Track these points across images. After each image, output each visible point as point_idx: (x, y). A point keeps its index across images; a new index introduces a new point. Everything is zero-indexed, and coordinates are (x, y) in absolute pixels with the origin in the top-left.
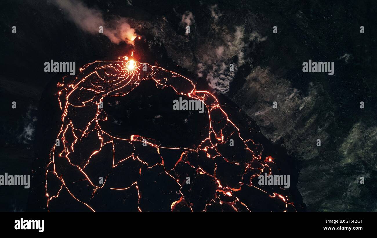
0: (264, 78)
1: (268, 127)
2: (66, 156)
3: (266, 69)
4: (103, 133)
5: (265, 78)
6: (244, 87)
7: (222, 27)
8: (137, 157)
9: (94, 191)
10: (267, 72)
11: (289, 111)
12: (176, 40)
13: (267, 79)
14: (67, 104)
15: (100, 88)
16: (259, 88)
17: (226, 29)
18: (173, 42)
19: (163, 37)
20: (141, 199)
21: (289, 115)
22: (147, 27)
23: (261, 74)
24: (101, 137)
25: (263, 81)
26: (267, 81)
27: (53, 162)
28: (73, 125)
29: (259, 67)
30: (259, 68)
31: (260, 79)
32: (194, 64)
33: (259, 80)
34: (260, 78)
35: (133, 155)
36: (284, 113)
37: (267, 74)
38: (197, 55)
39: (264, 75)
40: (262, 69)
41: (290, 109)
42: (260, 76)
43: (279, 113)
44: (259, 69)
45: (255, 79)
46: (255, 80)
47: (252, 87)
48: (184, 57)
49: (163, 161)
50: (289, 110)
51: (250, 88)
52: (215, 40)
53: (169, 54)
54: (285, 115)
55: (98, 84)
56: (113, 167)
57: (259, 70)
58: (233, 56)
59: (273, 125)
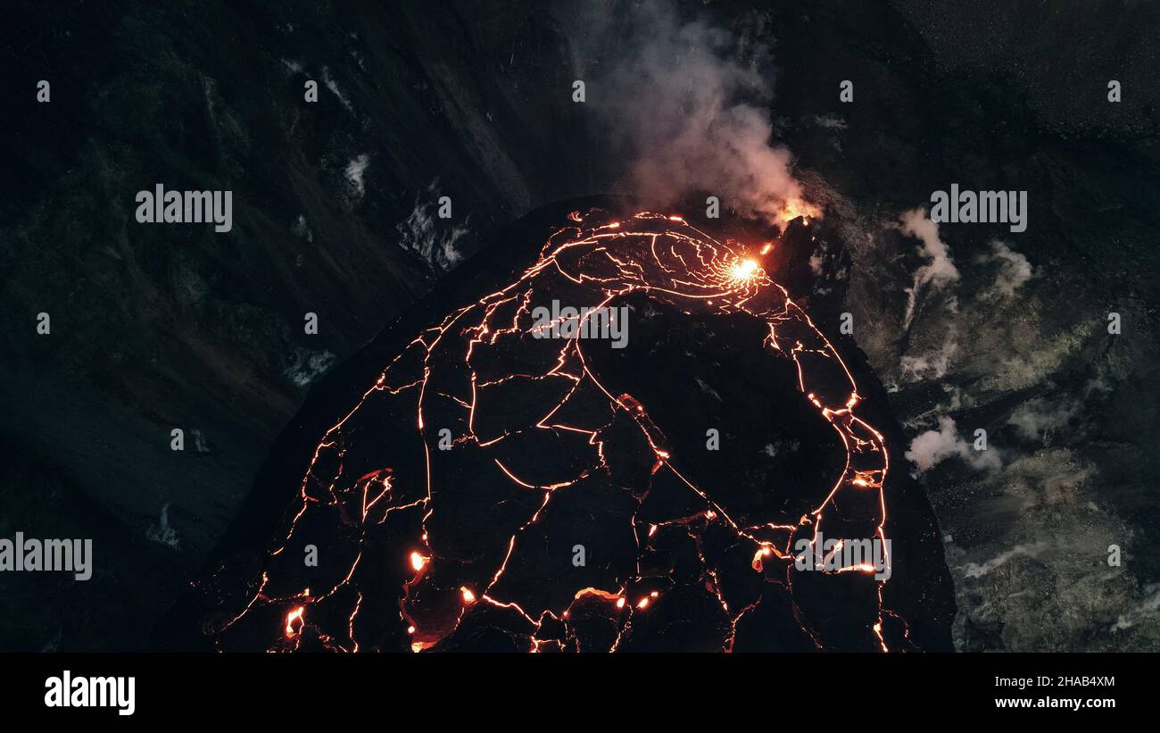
0: (1062, 489)
1: (983, 627)
2: (472, 342)
3: (1084, 467)
4: (577, 353)
5: (1065, 492)
6: (984, 482)
7: (1027, 299)
8: (601, 443)
9: (462, 437)
10: (1083, 476)
11: (1076, 616)
12: (887, 274)
13: (1070, 496)
14: (552, 259)
15: (635, 269)
16: (1029, 509)
17: (1035, 310)
18: (877, 274)
19: (863, 252)
20: (533, 524)
21: (1071, 627)
22: (840, 212)
23: (1061, 476)
24: (564, 358)
25: (1053, 498)
26: (1068, 501)
27: (443, 331)
28: (528, 301)
29: (1066, 453)
30: (1063, 455)
31: (1048, 487)
32: (892, 355)
33: (1043, 487)
34: (1049, 484)
35: (595, 433)
36: (1056, 613)
37: (1080, 483)
38: (915, 337)
39: (1068, 483)
40: (1072, 461)
41: (1083, 610)
42: (1054, 478)
43: (1040, 605)
44: (1062, 458)
45: (1031, 478)
46: (1033, 481)
47: (1009, 495)
48: (879, 325)
49: (647, 492)
50: (1077, 611)
51: (1001, 495)
52: (987, 324)
53: (848, 299)
54: (1056, 620)
55: (638, 260)
56: (538, 425)
57: (1064, 460)
58: (1012, 390)
59: (1000, 632)
